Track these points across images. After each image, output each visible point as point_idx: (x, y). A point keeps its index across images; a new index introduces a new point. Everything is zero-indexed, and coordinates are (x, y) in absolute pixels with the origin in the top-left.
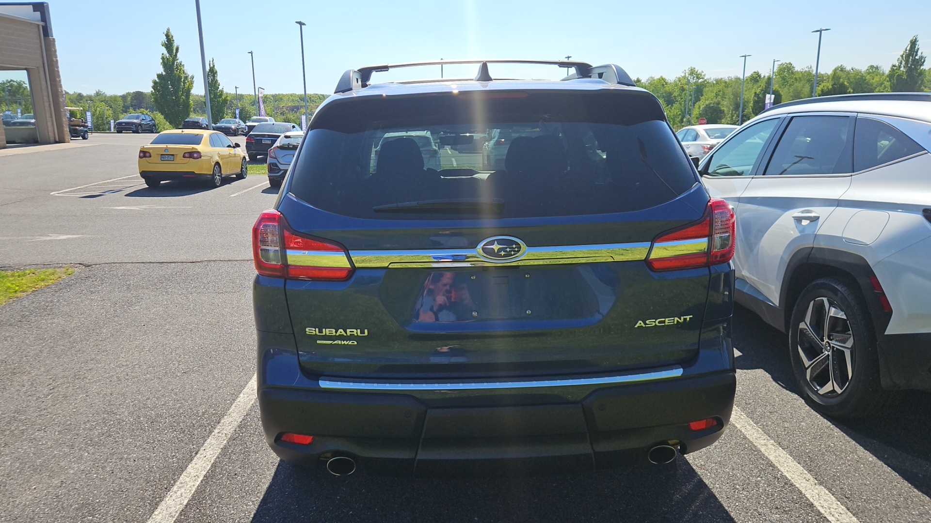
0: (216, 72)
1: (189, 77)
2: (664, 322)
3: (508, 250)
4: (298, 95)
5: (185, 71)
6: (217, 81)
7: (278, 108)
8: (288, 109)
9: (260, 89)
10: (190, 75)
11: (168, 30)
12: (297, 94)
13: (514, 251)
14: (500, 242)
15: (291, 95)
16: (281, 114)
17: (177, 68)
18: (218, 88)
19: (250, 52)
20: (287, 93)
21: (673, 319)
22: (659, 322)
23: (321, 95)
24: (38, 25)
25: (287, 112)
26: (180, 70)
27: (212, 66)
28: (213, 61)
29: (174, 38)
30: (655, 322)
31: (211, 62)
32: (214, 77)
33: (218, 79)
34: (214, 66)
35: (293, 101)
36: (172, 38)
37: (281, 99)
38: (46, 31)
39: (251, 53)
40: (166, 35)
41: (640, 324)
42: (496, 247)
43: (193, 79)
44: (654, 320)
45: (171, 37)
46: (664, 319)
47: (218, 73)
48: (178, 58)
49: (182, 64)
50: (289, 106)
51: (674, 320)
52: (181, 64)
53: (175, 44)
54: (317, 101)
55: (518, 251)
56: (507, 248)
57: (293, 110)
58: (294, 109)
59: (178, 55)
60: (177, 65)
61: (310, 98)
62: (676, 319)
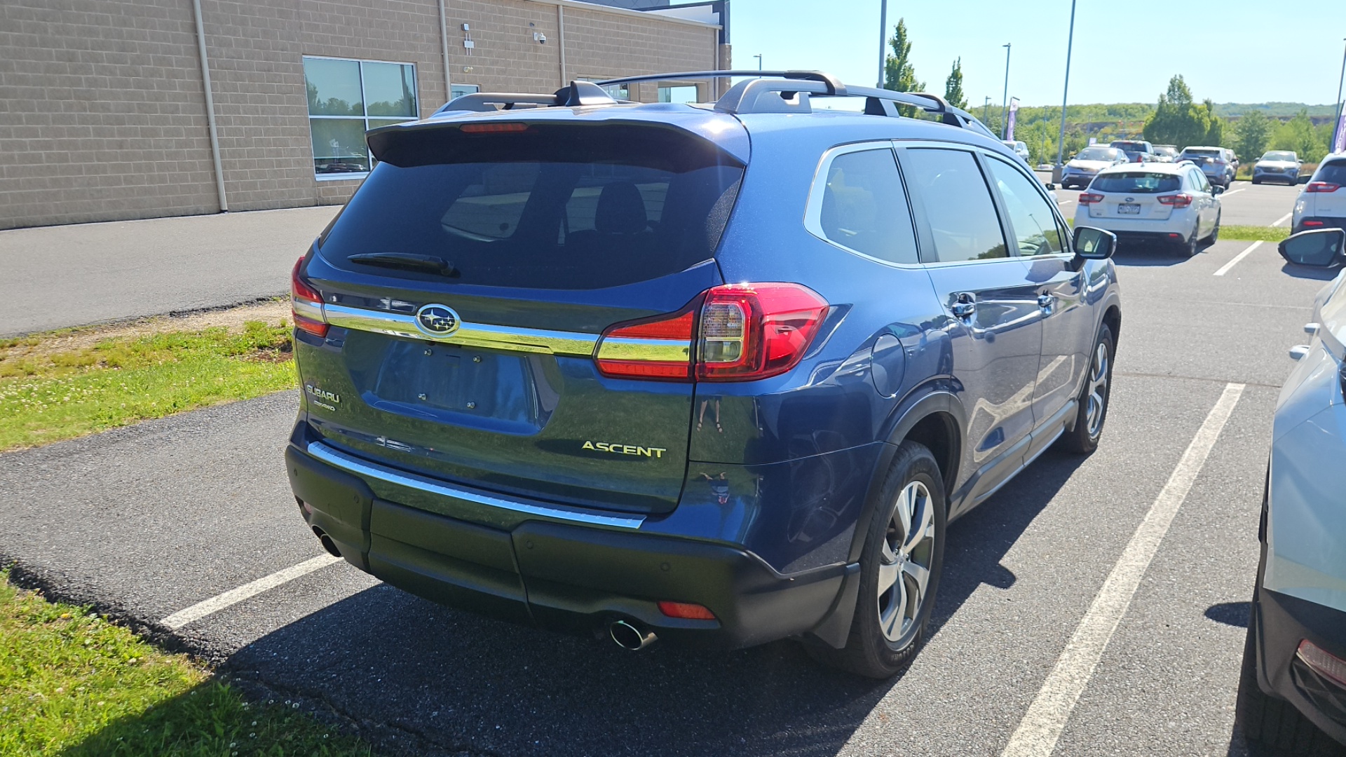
0: (961, 77)
1: (919, 86)
2: (622, 449)
3: (442, 322)
4: (1106, 106)
5: (914, 78)
6: (960, 90)
7: (1068, 126)
8: (1085, 128)
9: (1013, 99)
10: (920, 83)
11: (901, 21)
12: (1106, 104)
13: (448, 325)
14: (437, 311)
15: (1096, 107)
16: (1072, 135)
17: (904, 74)
18: (960, 100)
19: (1007, 44)
20: (1090, 103)
21: (635, 447)
22: (614, 448)
23: (1147, 105)
24: (715, 30)
25: (1081, 132)
26: (907, 77)
27: (956, 68)
28: (959, 62)
29: (907, 33)
30: (608, 447)
31: (956, 63)
32: (957, 83)
33: (962, 87)
34: (959, 68)
35: (1097, 115)
36: (905, 32)
37: (1078, 112)
38: (723, 36)
39: (1008, 46)
40: (897, 28)
41: (588, 445)
42: (431, 317)
43: (923, 88)
44: (607, 445)
45: (902, 31)
46: (621, 446)
47: (963, 79)
48: (907, 60)
49: (912, 68)
50: (1087, 124)
51: (636, 449)
52: (910, 68)
53: (907, 41)
54: (1137, 114)
55: (452, 325)
56: (441, 320)
57: (1091, 130)
58: (1094, 127)
59: (909, 55)
60: (904, 70)
61: (1127, 110)
62: (640, 449)
